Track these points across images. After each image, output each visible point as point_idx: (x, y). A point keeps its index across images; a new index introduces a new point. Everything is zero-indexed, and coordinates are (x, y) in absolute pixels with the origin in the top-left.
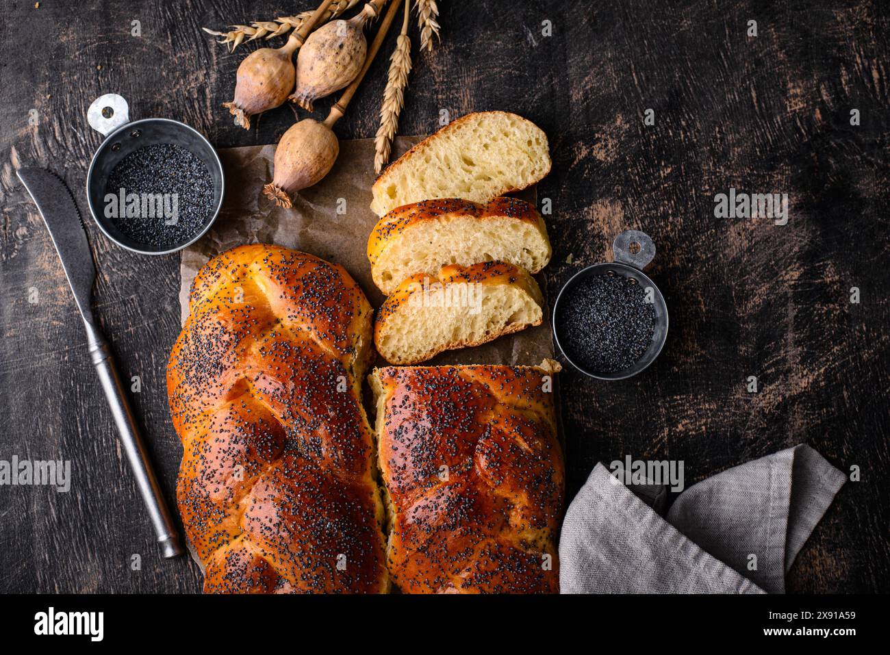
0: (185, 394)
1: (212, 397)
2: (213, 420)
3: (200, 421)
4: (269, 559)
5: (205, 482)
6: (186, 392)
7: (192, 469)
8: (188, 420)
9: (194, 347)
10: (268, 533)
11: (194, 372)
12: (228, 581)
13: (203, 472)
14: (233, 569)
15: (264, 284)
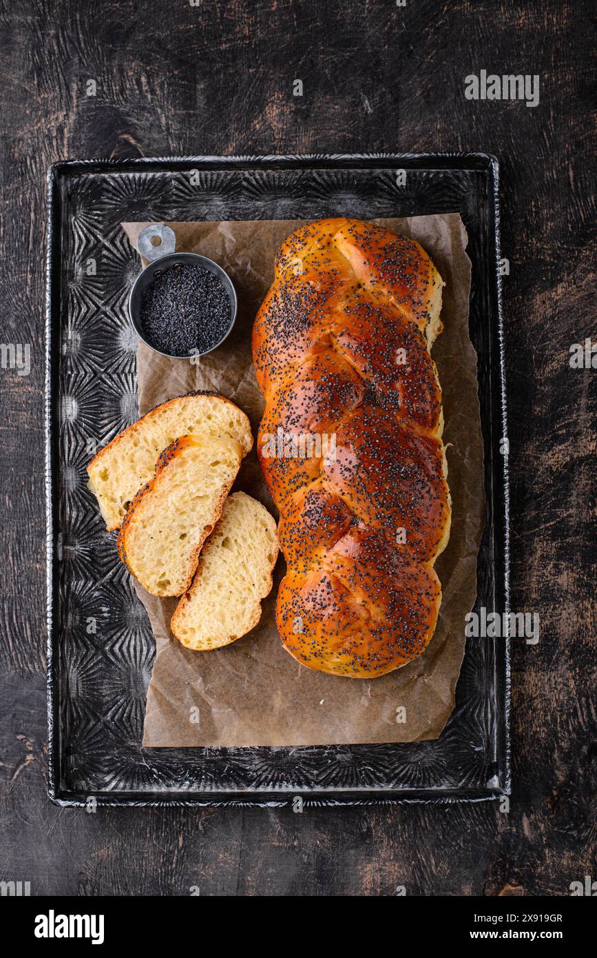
0: (273, 348)
1: (298, 350)
2: (299, 370)
3: (286, 372)
4: (346, 498)
5: (289, 426)
6: (273, 345)
7: (277, 415)
8: (273, 371)
9: (283, 304)
10: (347, 474)
11: (282, 327)
12: (306, 517)
13: (288, 417)
14: (313, 506)
15: (348, 251)
